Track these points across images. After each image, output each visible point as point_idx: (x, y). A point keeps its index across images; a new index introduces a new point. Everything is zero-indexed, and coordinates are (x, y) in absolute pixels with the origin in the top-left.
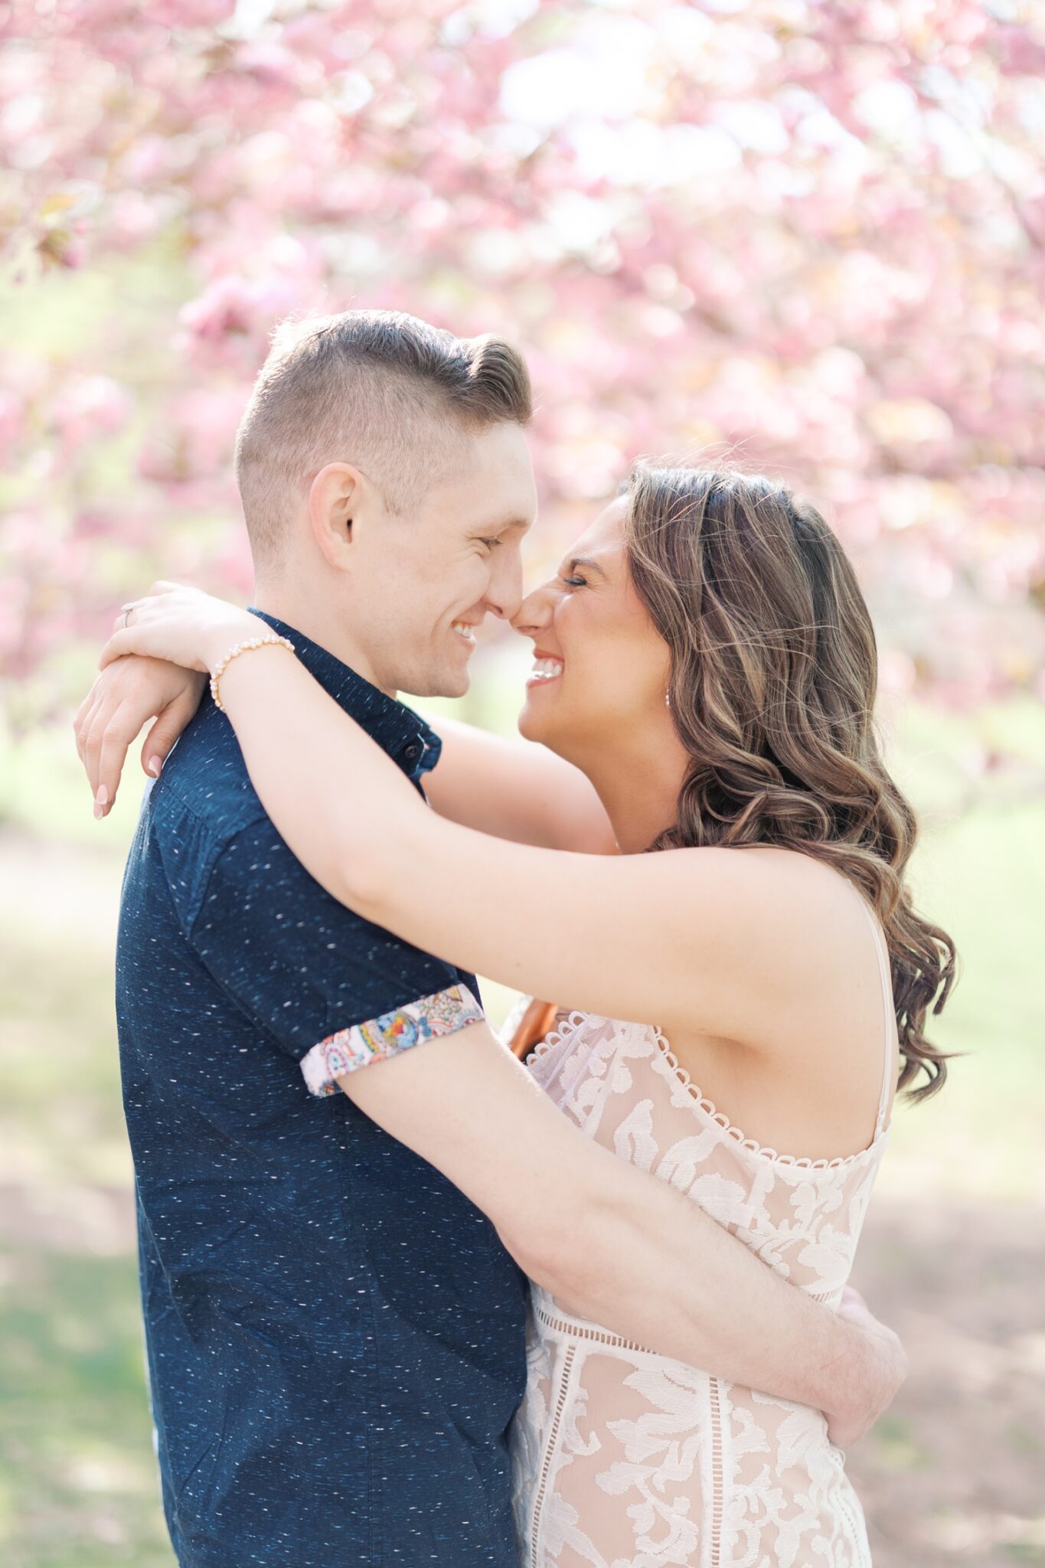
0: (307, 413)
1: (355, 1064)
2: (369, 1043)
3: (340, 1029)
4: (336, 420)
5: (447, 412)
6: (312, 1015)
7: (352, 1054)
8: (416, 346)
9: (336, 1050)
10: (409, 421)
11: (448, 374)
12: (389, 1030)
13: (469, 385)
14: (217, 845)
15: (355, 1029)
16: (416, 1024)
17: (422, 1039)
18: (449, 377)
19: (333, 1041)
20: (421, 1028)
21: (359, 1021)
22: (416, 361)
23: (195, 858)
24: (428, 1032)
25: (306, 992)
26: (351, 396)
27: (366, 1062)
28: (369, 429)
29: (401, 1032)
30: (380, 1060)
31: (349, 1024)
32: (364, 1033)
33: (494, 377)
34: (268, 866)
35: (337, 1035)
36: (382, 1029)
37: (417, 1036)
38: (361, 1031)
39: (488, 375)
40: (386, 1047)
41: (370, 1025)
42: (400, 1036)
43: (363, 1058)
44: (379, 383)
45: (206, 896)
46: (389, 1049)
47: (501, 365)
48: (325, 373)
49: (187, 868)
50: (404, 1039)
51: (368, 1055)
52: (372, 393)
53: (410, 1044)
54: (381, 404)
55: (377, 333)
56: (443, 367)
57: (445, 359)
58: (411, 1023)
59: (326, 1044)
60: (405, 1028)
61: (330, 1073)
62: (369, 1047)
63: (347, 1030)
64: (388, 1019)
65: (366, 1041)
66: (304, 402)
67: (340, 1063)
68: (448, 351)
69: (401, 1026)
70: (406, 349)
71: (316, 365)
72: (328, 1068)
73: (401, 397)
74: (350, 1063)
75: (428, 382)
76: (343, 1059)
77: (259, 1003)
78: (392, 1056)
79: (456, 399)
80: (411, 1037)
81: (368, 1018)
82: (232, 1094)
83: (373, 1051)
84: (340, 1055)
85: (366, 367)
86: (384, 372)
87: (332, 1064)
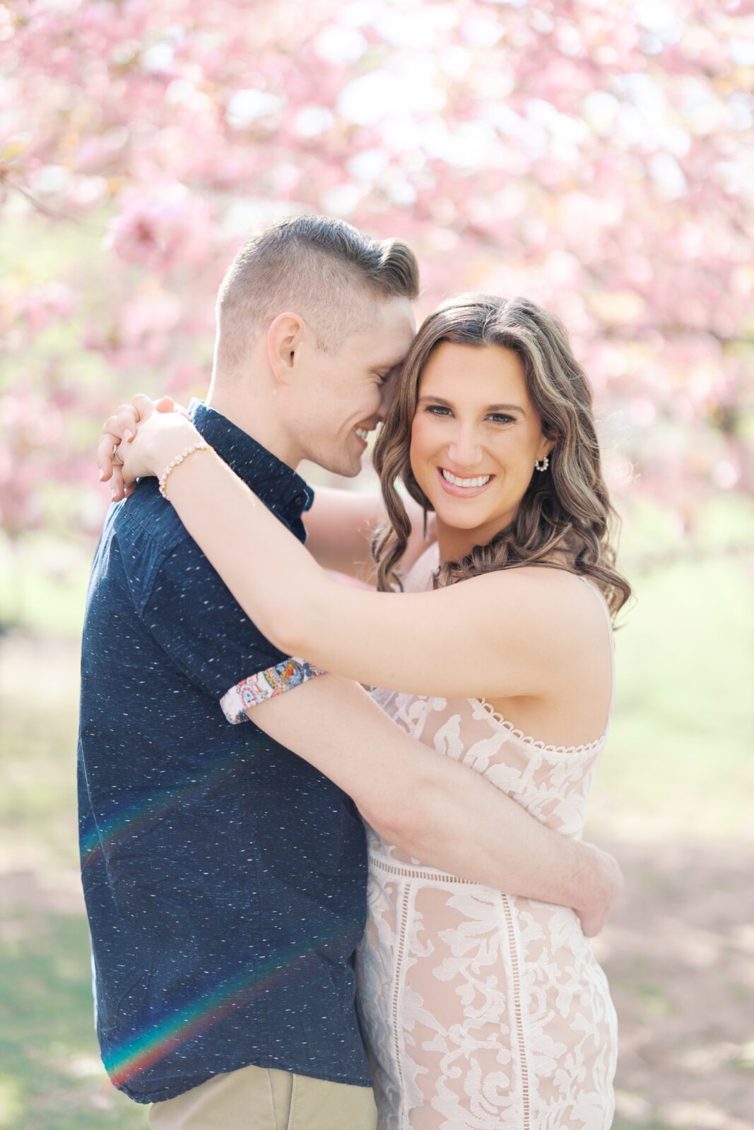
0: (269, 278)
1: (262, 698)
2: (271, 682)
3: (250, 675)
4: (289, 284)
5: (364, 286)
6: (229, 667)
7: (260, 691)
8: (346, 240)
9: (249, 689)
10: (338, 289)
11: (366, 261)
12: (284, 673)
13: (379, 269)
14: (163, 553)
15: (261, 674)
16: (301, 669)
17: (306, 678)
18: (366, 263)
19: (246, 683)
20: (305, 671)
21: (263, 669)
22: (345, 251)
23: (147, 562)
24: (310, 673)
25: (225, 651)
26: (300, 269)
27: (269, 695)
28: (311, 292)
29: (293, 674)
30: (278, 694)
31: (256, 671)
32: (267, 676)
33: (396, 266)
34: (198, 568)
35: (248, 679)
36: (279, 673)
37: (303, 676)
38: (265, 675)
39: (392, 264)
40: (282, 685)
41: (271, 671)
42: (292, 677)
43: (267, 693)
44: (320, 262)
45: (154, 588)
46: (284, 686)
47: (402, 259)
48: (284, 252)
49: (141, 569)
50: (294, 679)
51: (271, 691)
52: (314, 268)
53: (299, 682)
54: (320, 276)
55: (321, 229)
56: (363, 256)
57: (364, 251)
58: (299, 668)
59: (241, 686)
60: (295, 671)
61: (245, 705)
62: (271, 685)
63: (255, 675)
64: (283, 665)
65: (268, 682)
66: (268, 270)
67: (252, 697)
68: (367, 247)
69: (292, 670)
70: (339, 242)
71: (278, 246)
72: (244, 702)
73: (334, 272)
74: (258, 697)
75: (352, 265)
76: (254, 695)
77: (192, 659)
78: (286, 691)
79: (370, 278)
80: (299, 677)
81: (269, 667)
82: (167, 722)
83: (274, 688)
84: (251, 692)
85: (312, 251)
86: (324, 255)
87: (246, 699)
